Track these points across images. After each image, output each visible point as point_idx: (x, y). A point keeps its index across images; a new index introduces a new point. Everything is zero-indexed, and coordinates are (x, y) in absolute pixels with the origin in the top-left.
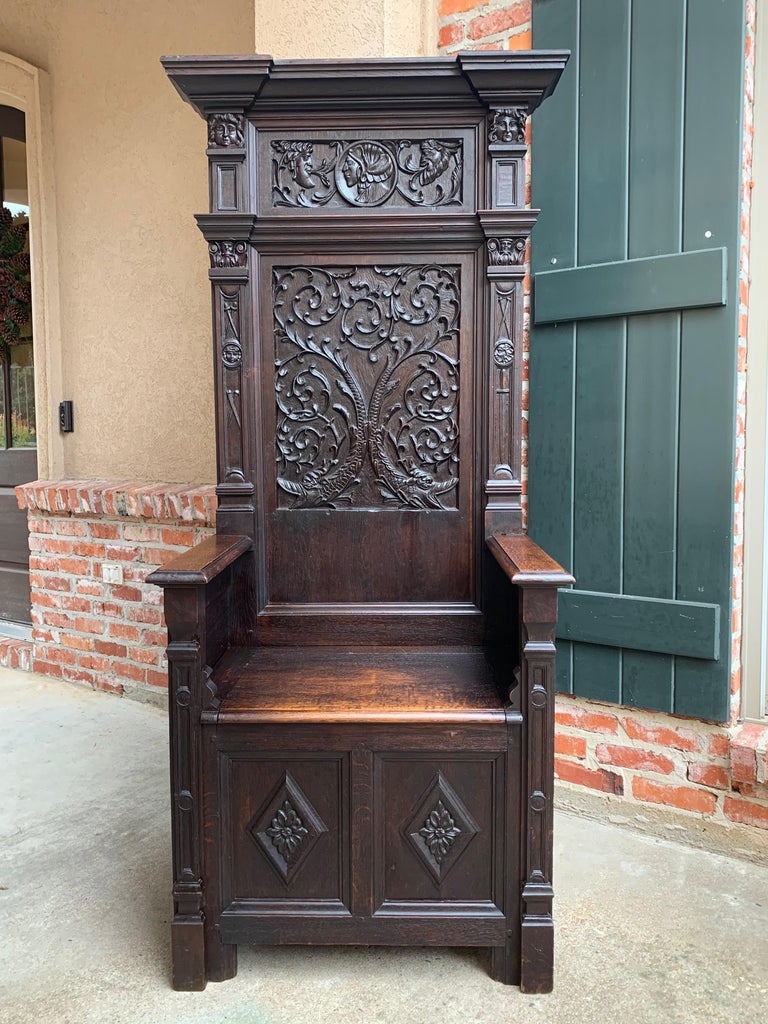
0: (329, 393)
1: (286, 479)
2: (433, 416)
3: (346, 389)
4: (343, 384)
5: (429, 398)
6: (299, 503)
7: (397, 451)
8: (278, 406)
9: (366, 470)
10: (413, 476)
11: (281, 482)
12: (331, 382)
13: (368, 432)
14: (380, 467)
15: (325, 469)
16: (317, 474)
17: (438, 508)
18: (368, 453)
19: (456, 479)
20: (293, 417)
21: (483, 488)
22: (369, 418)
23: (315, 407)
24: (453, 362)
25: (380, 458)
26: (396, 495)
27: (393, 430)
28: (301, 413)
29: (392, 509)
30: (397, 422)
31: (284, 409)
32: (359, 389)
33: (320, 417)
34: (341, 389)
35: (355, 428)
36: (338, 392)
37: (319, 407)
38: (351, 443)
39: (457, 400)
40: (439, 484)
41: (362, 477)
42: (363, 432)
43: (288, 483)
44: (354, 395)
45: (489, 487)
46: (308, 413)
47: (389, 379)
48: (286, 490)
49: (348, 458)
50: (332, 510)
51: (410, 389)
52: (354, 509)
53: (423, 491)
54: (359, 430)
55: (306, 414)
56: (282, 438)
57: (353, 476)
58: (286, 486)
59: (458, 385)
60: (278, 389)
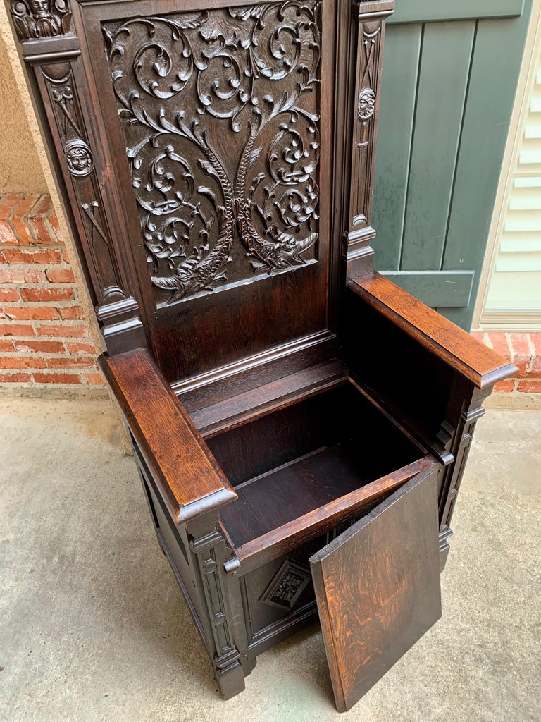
0: (193, 176)
1: (159, 276)
2: (295, 179)
3: (211, 170)
4: (204, 162)
5: (291, 161)
6: (178, 296)
7: (264, 222)
8: (139, 204)
9: (238, 247)
10: (280, 242)
11: (155, 279)
12: (191, 163)
13: (236, 210)
14: (251, 241)
15: (199, 258)
16: (191, 264)
17: (301, 264)
18: (238, 231)
19: (315, 234)
20: (158, 212)
21: (344, 241)
22: (235, 195)
23: (179, 195)
24: (314, 118)
25: (248, 232)
26: (265, 263)
27: (259, 202)
28: (165, 205)
29: (263, 276)
30: (262, 191)
31: (147, 206)
32: (221, 163)
33: (185, 206)
34: (205, 171)
35: (223, 208)
36: (200, 172)
37: (183, 195)
38: (220, 224)
39: (318, 158)
40: (302, 243)
41: (232, 255)
42: (231, 211)
43: (163, 280)
44: (219, 173)
45: (352, 240)
46: (172, 203)
47: (253, 149)
48: (162, 287)
49: (219, 241)
50: (210, 293)
51: (274, 155)
52: (230, 286)
53: (289, 253)
54: (228, 210)
55: (171, 206)
56: (149, 237)
57: (226, 257)
58: (162, 284)
59: (318, 142)
60: (137, 185)
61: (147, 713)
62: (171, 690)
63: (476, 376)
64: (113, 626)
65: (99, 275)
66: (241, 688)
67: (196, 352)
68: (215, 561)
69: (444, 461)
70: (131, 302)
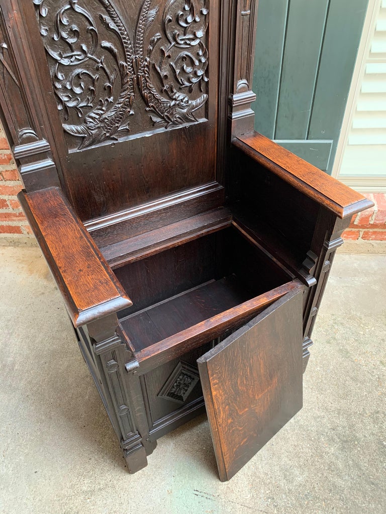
0: (96, 30)
1: (70, 124)
2: (188, 42)
3: (112, 25)
4: (106, 17)
5: (184, 25)
6: (87, 143)
7: (161, 80)
8: (47, 52)
9: (138, 102)
10: (175, 100)
11: (67, 127)
12: (95, 17)
13: (136, 66)
14: (150, 97)
15: (104, 108)
16: (97, 114)
17: (193, 121)
18: (138, 86)
19: (205, 95)
20: (65, 62)
21: (230, 102)
22: (135, 52)
23: (84, 48)
25: (148, 88)
26: (163, 118)
27: (156, 61)
28: (72, 56)
29: (161, 130)
30: (159, 51)
31: (55, 55)
32: (121, 19)
33: (90, 58)
34: (107, 25)
35: (124, 64)
36: (103, 27)
37: (88, 47)
38: (122, 79)
39: (207, 24)
40: (194, 103)
41: (134, 109)
42: (132, 67)
43: (73, 127)
44: (120, 30)
45: (235, 101)
46: (78, 55)
47: (149, 9)
48: (73, 134)
49: (122, 94)
50: (115, 142)
51: (169, 17)
52: (132, 137)
53: (183, 111)
54: (129, 65)
55: (77, 57)
56: (59, 86)
57: (129, 110)
58: (73, 131)
59: (208, 8)
60: (44, 33)
61: (68, 485)
62: (88, 467)
63: (338, 208)
64: (43, 418)
65: (13, 116)
66: (145, 464)
67: (105, 195)
68: (117, 362)
69: (309, 283)
70: (43, 143)
